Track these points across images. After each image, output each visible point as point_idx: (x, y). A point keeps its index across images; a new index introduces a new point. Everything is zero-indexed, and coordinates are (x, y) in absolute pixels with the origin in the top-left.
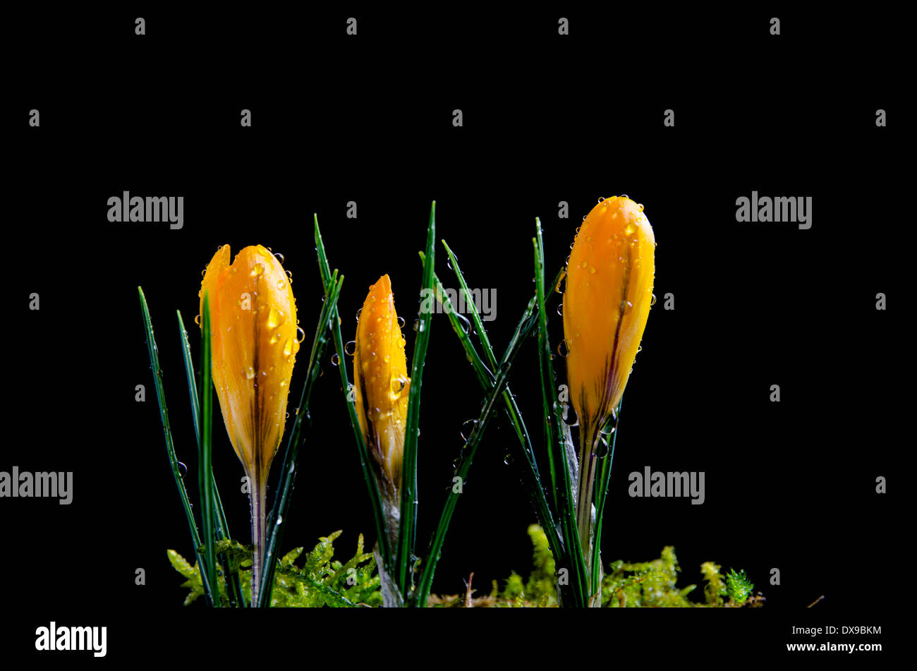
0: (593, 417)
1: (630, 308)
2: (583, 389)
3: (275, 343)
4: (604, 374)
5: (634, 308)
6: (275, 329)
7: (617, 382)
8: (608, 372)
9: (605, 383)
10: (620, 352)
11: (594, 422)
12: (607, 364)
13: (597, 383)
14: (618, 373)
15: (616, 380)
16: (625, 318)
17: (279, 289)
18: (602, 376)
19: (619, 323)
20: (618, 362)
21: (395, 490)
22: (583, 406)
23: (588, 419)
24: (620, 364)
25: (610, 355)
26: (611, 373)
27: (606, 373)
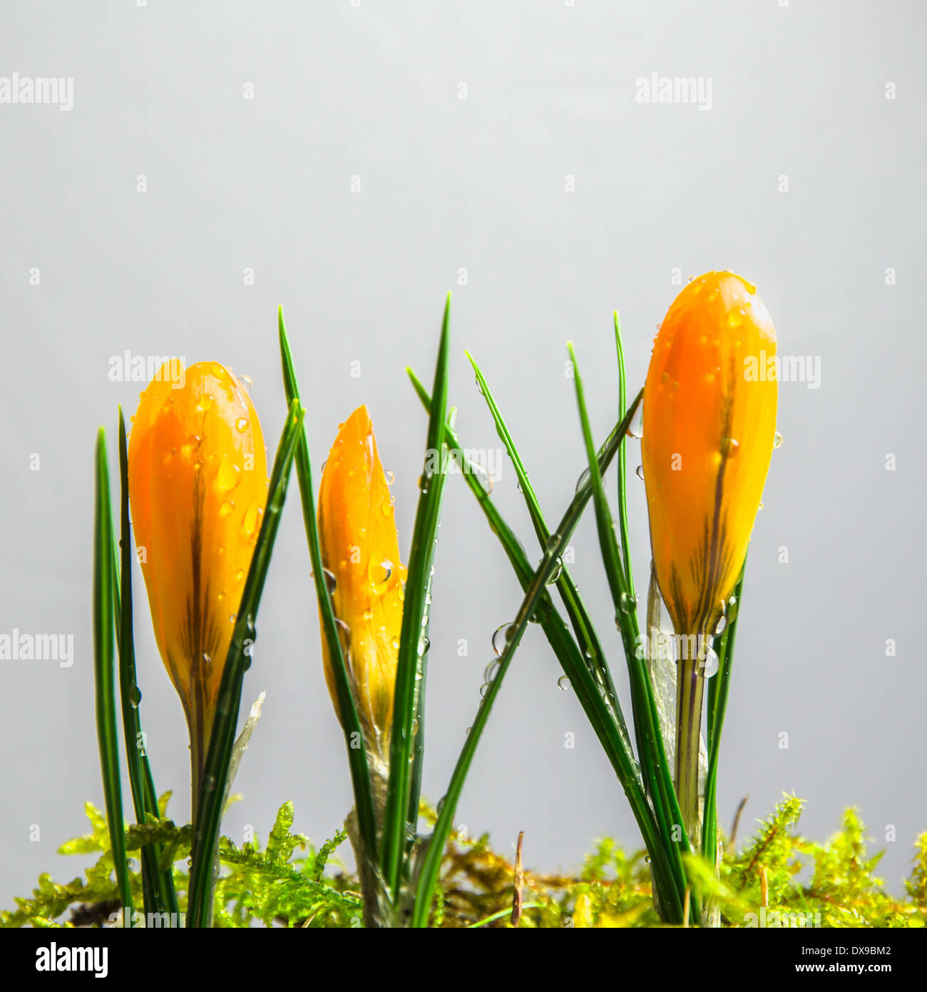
0: (693, 613)
1: (736, 449)
2: (674, 571)
3: (229, 515)
4: (703, 546)
5: (742, 449)
6: (229, 492)
7: (725, 557)
8: (710, 543)
9: (705, 560)
10: (726, 512)
11: (694, 621)
12: (707, 531)
13: (694, 560)
14: (726, 544)
15: (723, 555)
16: (730, 462)
17: (238, 429)
18: (700, 551)
19: (722, 468)
20: (724, 527)
21: (378, 732)
22: (677, 597)
23: (685, 616)
24: (729, 530)
25: (711, 517)
26: (714, 544)
27: (706, 546)
